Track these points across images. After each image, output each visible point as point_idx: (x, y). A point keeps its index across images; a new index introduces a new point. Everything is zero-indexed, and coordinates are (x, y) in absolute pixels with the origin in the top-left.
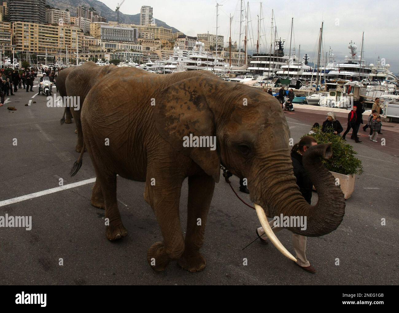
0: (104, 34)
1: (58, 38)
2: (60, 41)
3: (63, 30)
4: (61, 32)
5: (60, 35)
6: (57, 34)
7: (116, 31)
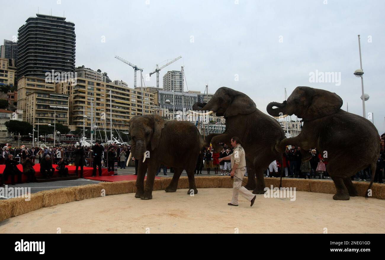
0: (163, 102)
1: (129, 105)
2: (132, 110)
3: (135, 93)
4: (132, 96)
5: (132, 100)
6: (128, 100)
7: (178, 97)
